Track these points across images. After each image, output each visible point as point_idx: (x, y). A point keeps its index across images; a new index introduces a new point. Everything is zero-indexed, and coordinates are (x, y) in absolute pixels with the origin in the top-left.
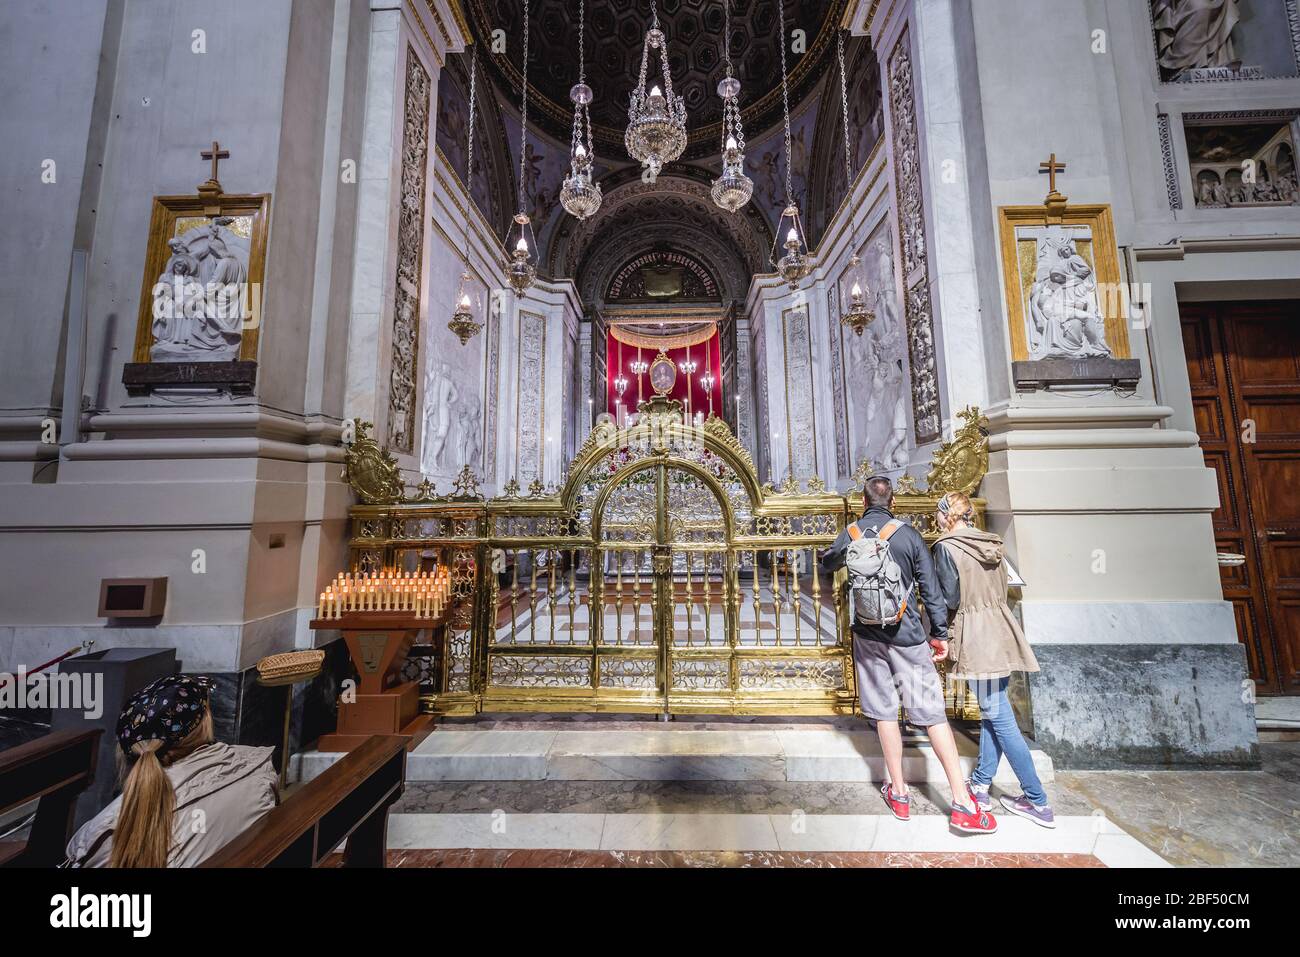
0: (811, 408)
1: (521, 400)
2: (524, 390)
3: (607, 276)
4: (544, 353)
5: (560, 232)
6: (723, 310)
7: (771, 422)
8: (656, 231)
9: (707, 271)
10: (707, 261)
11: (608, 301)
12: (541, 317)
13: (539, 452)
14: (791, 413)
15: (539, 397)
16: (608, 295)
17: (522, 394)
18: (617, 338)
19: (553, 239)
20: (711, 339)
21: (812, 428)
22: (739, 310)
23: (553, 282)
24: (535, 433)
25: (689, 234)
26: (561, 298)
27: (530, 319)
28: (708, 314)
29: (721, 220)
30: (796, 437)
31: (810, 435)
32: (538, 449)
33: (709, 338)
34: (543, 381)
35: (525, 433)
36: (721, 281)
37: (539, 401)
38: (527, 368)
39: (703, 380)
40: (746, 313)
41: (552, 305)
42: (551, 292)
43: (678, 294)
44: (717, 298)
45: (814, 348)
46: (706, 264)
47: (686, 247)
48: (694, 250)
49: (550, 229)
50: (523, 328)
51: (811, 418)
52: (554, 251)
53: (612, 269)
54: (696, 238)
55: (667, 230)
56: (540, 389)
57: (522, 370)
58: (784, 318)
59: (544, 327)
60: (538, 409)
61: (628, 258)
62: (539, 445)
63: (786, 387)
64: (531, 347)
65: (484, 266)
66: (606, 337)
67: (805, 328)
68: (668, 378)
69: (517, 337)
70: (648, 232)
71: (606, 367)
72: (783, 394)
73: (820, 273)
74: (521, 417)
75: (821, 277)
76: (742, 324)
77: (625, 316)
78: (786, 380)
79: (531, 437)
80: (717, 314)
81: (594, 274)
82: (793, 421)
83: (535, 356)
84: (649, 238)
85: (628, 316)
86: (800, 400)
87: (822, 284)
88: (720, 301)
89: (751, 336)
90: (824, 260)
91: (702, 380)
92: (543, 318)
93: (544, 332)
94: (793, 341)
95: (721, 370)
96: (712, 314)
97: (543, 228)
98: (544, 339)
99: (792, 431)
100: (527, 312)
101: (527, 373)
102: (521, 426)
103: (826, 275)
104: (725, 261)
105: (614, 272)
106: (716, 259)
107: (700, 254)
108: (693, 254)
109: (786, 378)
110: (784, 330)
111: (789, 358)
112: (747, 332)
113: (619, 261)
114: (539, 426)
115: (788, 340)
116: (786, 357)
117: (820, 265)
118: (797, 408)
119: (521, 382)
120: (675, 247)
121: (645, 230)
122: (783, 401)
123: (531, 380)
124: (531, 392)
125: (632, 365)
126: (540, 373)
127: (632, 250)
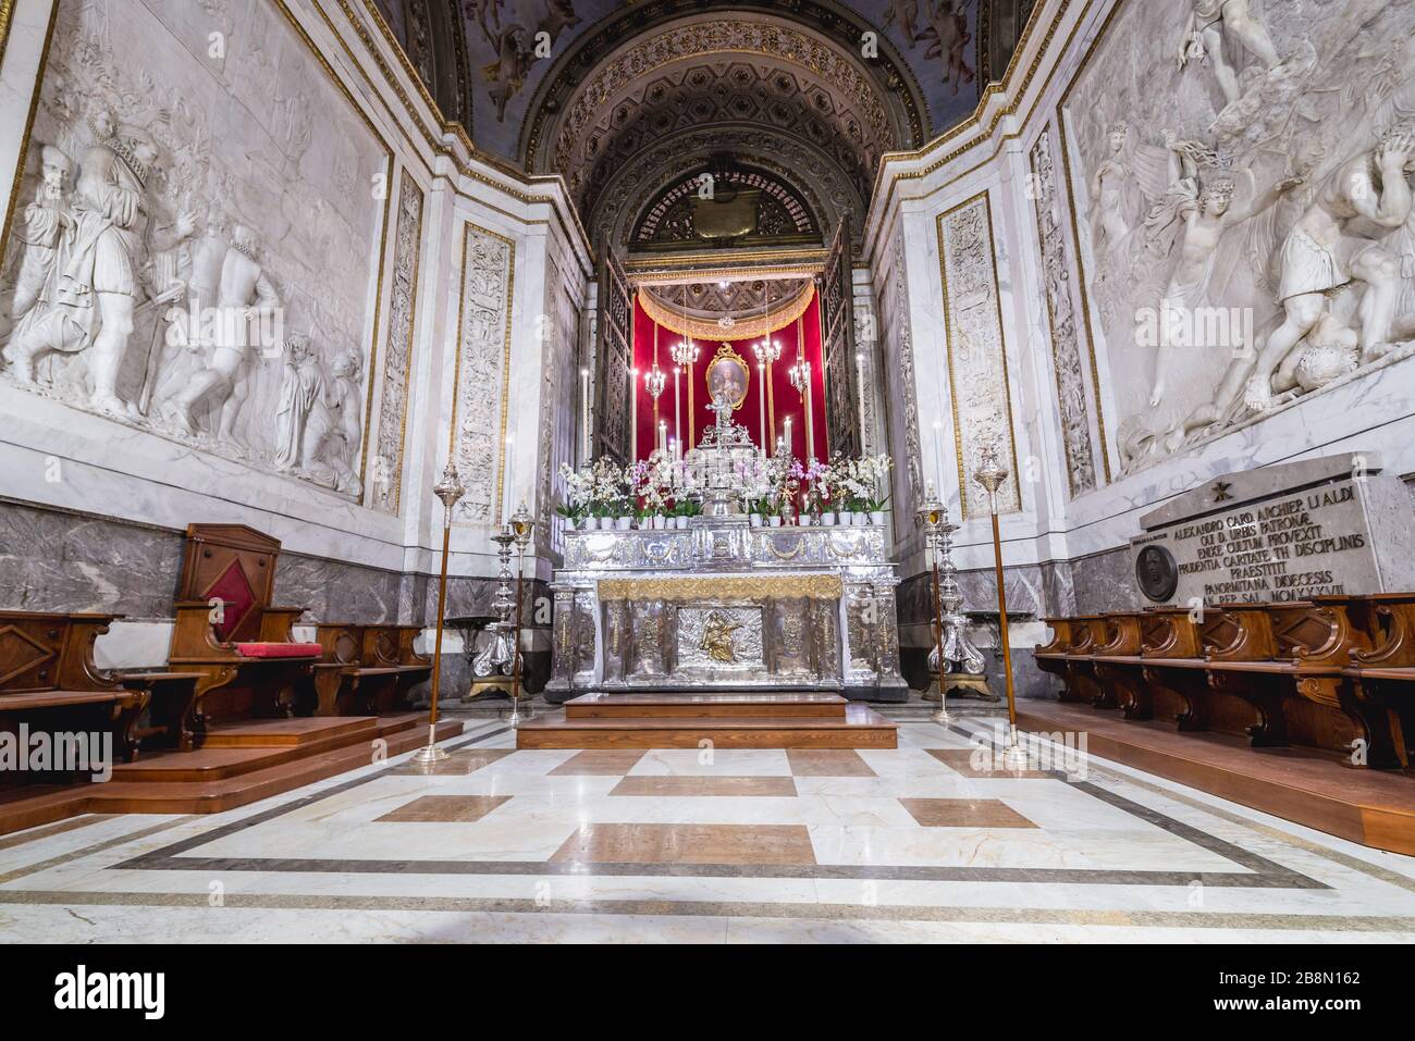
0: (1000, 378)
1: (463, 375)
2: (470, 358)
3: (633, 209)
4: (510, 301)
5: (544, 105)
6: (824, 252)
7: (920, 412)
8: (712, 139)
9: (798, 196)
10: (796, 179)
11: (636, 246)
12: (507, 240)
13: (495, 474)
14: (961, 393)
15: (499, 375)
16: (635, 236)
17: (465, 364)
18: (652, 315)
19: (531, 119)
20: (805, 315)
21: (1005, 417)
22: (853, 251)
23: (529, 182)
24: (488, 437)
25: (768, 141)
26: (544, 211)
27: (486, 241)
28: (800, 261)
29: (820, 102)
30: (972, 437)
31: (1001, 426)
32: (494, 465)
33: (801, 313)
34: (507, 347)
35: (470, 434)
36: (820, 210)
37: (499, 383)
38: (476, 323)
39: (793, 372)
40: (866, 256)
41: (528, 223)
42: (526, 200)
43: (749, 234)
44: (814, 237)
45: (1003, 267)
46: (795, 184)
47: (761, 160)
48: (775, 164)
49: (527, 100)
50: (471, 254)
51: (1002, 395)
52: (534, 135)
53: (641, 198)
54: (778, 146)
55: (732, 137)
56: (500, 363)
57: (466, 324)
58: (939, 227)
59: (512, 258)
60: (497, 396)
61: (667, 181)
62: (496, 458)
63: (949, 347)
64: (485, 290)
65: (373, 97)
66: (632, 306)
67: (984, 235)
68: (736, 385)
69: (459, 266)
70: (703, 140)
71: (630, 352)
72: (943, 360)
73: (1011, 124)
74: (461, 406)
75: (1015, 131)
76: (860, 276)
77: (661, 268)
78: (948, 335)
79: (481, 443)
80: (815, 259)
81: (611, 208)
82: (963, 405)
83: (493, 303)
84: (701, 150)
85: (666, 267)
86: (978, 363)
87: (1016, 144)
88: (821, 242)
89: (873, 295)
90: (1018, 100)
91: (791, 372)
92: (512, 244)
93: (512, 266)
94: (958, 263)
95: (823, 354)
96: (807, 260)
97: (515, 95)
98: (511, 278)
99: (964, 425)
100: (480, 228)
101: (476, 330)
102: (460, 421)
103: (1023, 127)
104: (828, 180)
105: (646, 202)
106: (811, 177)
107: (785, 170)
108: (774, 170)
109: (948, 330)
110: (941, 251)
111: (951, 294)
112: (866, 290)
113: (653, 187)
114: (497, 424)
115: (949, 265)
116: (945, 294)
117: (1012, 109)
118: (972, 383)
119: (464, 347)
120: (744, 162)
121: (695, 138)
122: (943, 374)
123: (484, 344)
124: (482, 365)
125: (673, 349)
126: (502, 334)
127: (676, 168)
